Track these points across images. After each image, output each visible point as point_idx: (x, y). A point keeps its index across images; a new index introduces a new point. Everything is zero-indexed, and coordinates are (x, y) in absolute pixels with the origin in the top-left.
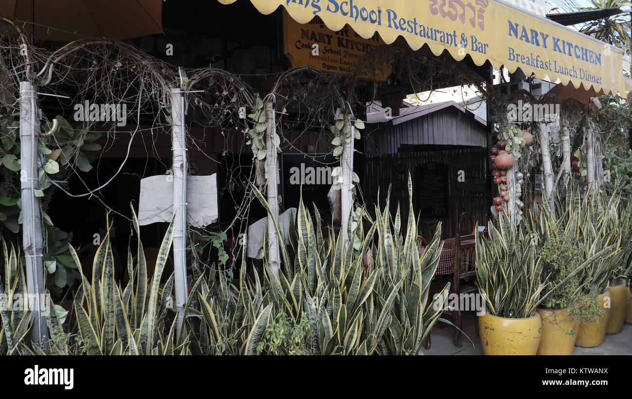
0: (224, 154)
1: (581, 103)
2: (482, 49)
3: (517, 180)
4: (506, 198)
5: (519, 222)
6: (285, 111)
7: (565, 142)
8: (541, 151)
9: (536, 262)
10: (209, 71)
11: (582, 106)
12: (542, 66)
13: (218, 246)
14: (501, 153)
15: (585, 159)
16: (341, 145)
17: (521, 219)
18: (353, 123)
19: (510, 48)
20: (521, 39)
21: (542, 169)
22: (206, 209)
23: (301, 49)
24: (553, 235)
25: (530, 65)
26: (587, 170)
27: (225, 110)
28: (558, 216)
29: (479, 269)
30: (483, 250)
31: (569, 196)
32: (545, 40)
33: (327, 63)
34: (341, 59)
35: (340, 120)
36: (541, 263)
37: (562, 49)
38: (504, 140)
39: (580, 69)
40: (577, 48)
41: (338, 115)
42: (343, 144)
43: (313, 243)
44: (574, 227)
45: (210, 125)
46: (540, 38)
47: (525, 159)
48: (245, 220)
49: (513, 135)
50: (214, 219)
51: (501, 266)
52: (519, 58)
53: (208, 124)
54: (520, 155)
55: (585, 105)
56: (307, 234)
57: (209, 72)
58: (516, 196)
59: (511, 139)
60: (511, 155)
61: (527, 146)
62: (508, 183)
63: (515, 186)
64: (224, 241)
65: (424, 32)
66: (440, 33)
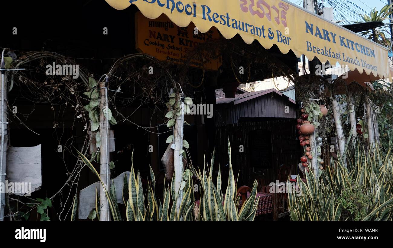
0: (54, 127)
1: (361, 86)
2: (286, 41)
3: (318, 143)
4: (310, 157)
5: (320, 175)
6: (119, 89)
7: (352, 114)
8: (335, 121)
9: (335, 208)
10: (41, 53)
11: (362, 88)
12: (334, 56)
13: (42, 212)
14: (305, 123)
15: (366, 126)
16: (174, 118)
17: (322, 173)
18: (183, 100)
19: (308, 42)
20: (316, 35)
21: (336, 134)
22: (29, 178)
23: (148, 45)
24: (347, 185)
25: (324, 55)
26: (368, 134)
27: (54, 88)
28: (350, 169)
29: (291, 214)
30: (294, 198)
31: (357, 154)
32: (334, 37)
33: (171, 57)
34: (182, 54)
35: (173, 98)
36: (340, 208)
37: (347, 45)
38: (307, 113)
39: (362, 60)
40: (357, 45)
41: (172, 94)
42: (175, 117)
43: (141, 203)
44: (363, 178)
45: (41, 101)
46: (330, 36)
47: (323, 127)
48: (75, 186)
49: (313, 109)
50: (37, 187)
51: (308, 212)
52: (316, 50)
53: (39, 100)
54: (319, 124)
55: (364, 87)
56: (136, 196)
57: (40, 55)
58: (317, 155)
59: (312, 112)
60: (312, 124)
61: (324, 117)
62: (311, 145)
63: (316, 147)
64: (48, 207)
65: (236, 25)
66: (251, 26)
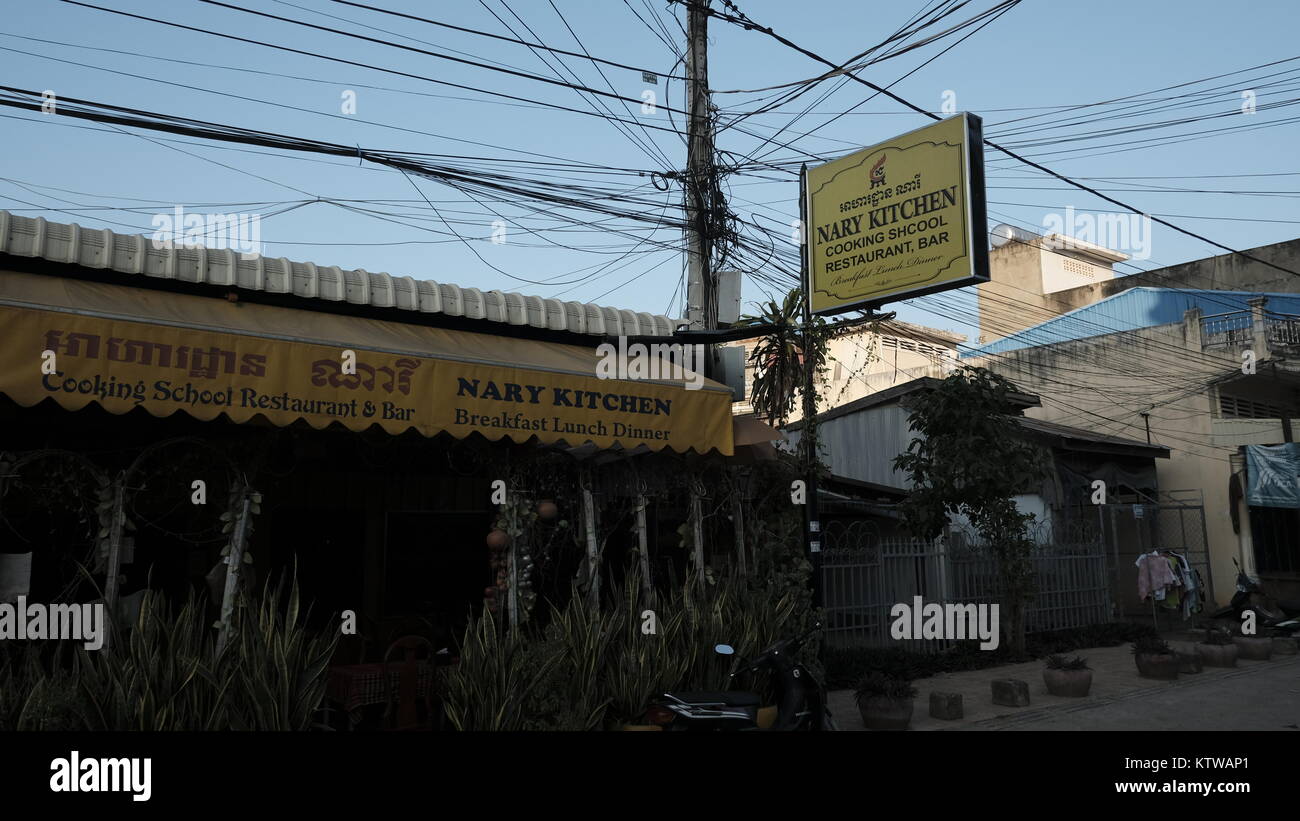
2: (403, 415)
4: (504, 587)
12: (525, 426)
14: (492, 531)
16: (231, 520)
18: (248, 497)
19: (459, 410)
20: (484, 397)
25: (499, 426)
32: (535, 394)
37: (573, 403)
42: (234, 521)
46: (524, 392)
52: (478, 420)
62: (507, 569)
65: (299, 406)
66: (328, 404)
